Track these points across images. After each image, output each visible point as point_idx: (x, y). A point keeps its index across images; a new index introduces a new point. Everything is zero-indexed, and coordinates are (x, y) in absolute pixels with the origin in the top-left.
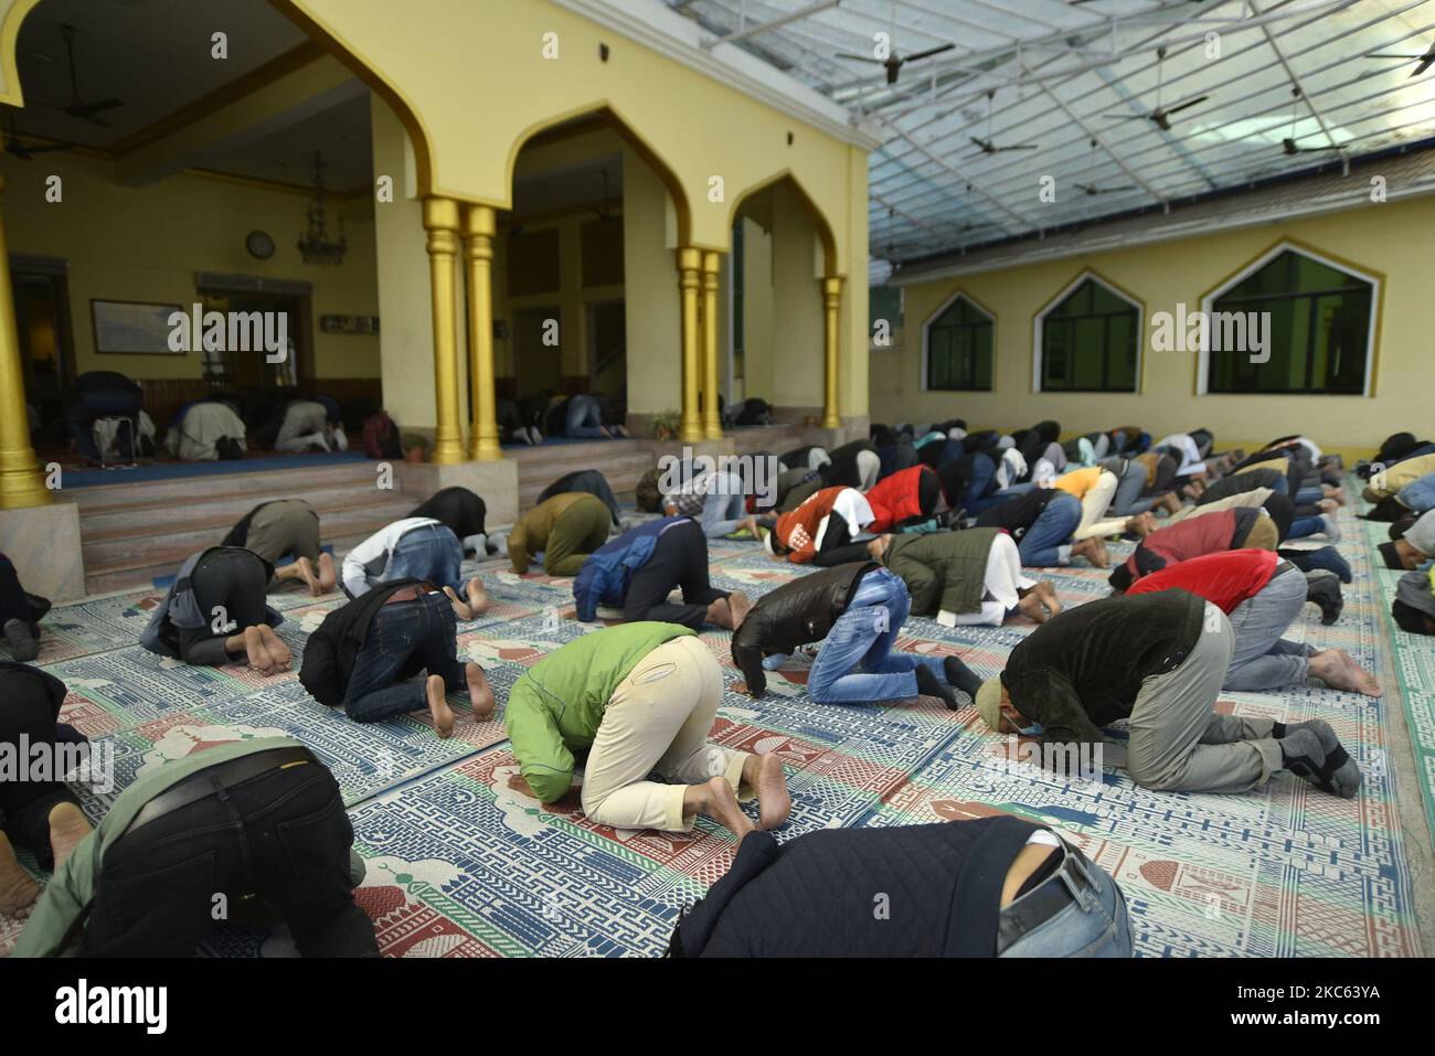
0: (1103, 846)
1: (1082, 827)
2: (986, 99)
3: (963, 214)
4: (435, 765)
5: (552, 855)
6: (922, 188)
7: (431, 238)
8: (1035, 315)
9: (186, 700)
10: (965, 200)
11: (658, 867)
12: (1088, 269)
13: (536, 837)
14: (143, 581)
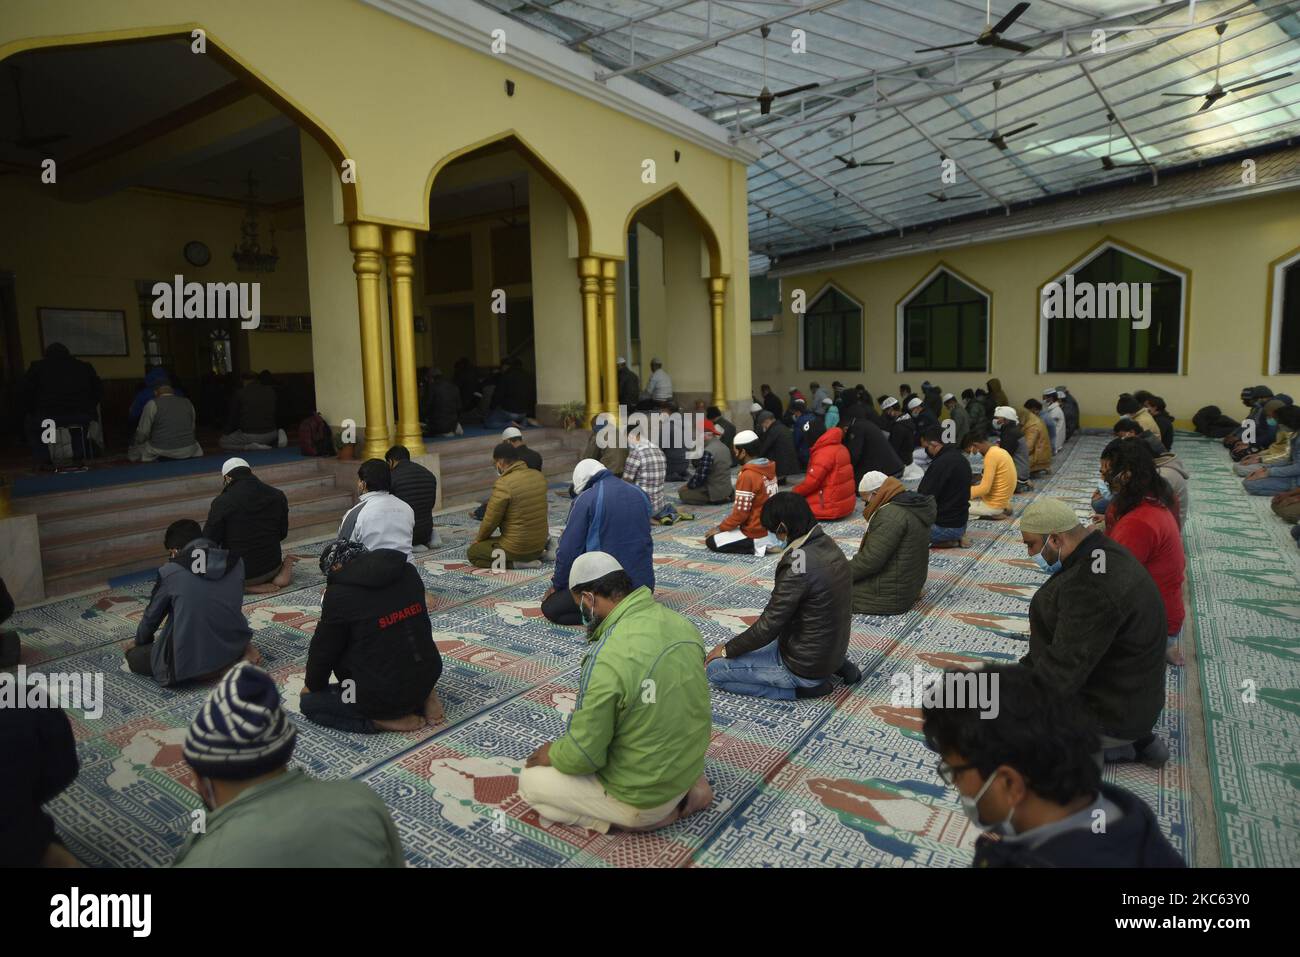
0: (950, 817)
1: (932, 801)
2: (848, 119)
3: (832, 215)
4: (378, 760)
5: (485, 844)
6: (795, 194)
7: (357, 260)
8: (896, 305)
9: (149, 704)
10: (833, 204)
11: (577, 852)
12: (941, 263)
13: (471, 828)
14: (98, 582)
